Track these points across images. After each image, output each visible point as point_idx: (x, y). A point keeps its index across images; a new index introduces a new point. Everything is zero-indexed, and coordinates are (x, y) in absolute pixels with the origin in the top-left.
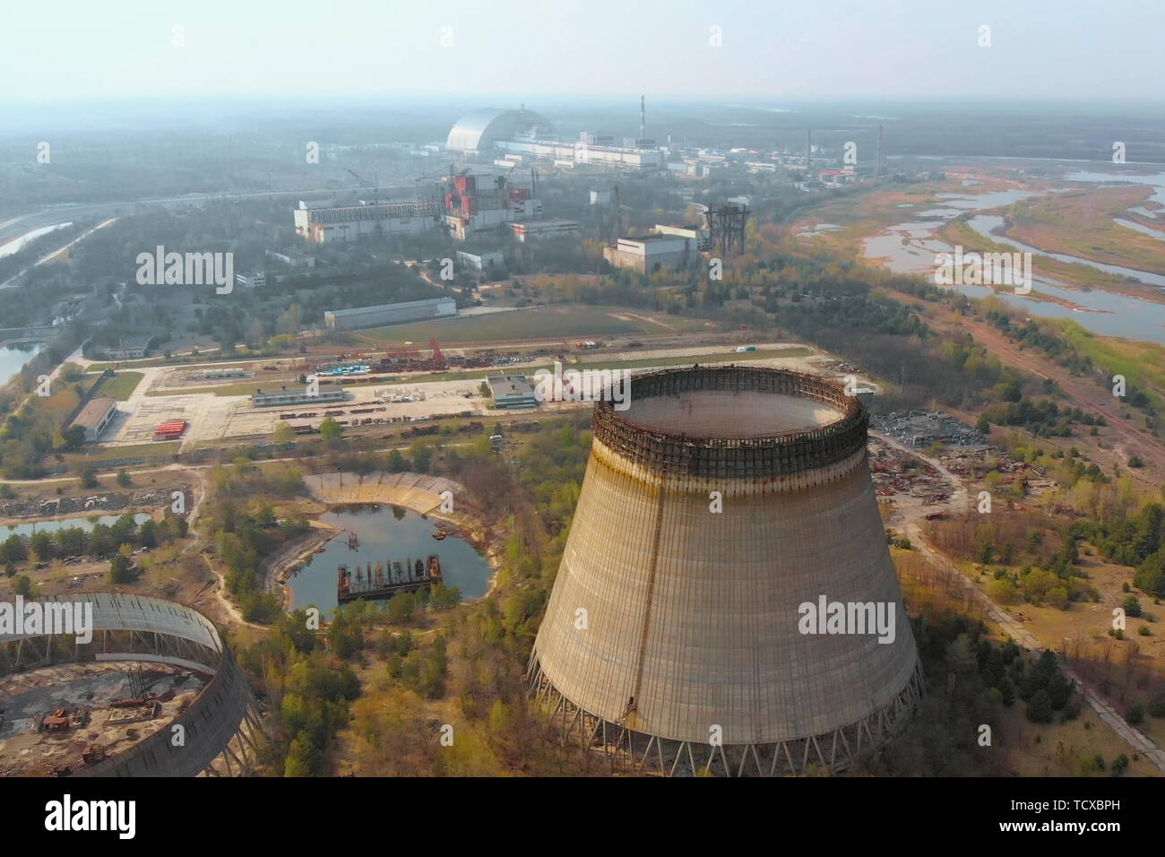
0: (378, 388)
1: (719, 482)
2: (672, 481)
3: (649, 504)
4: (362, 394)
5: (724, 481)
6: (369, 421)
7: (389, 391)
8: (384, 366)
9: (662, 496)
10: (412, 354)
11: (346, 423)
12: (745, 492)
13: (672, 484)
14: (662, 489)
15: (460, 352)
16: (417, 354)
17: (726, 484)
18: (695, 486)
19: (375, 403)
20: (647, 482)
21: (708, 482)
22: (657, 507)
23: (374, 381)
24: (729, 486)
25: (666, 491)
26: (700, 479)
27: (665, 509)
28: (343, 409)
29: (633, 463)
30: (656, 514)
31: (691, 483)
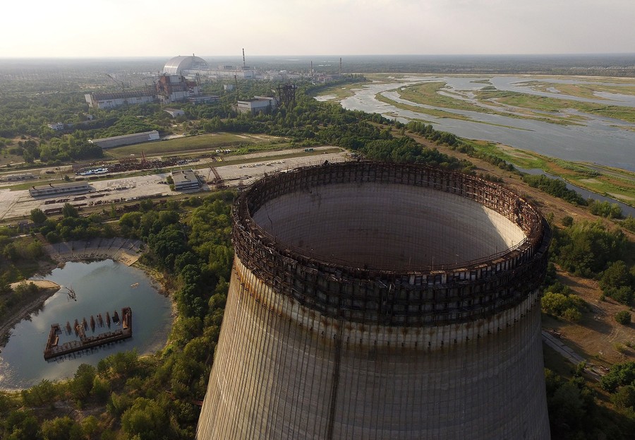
0: (110, 181)
1: (422, 332)
2: (354, 331)
3: (319, 359)
4: (98, 185)
5: (428, 330)
6: (100, 202)
7: (116, 183)
8: (116, 169)
9: (338, 350)
10: (133, 161)
11: (85, 204)
12: (455, 341)
13: (354, 335)
14: (338, 342)
15: (160, 158)
16: (136, 161)
17: (431, 334)
18: (386, 339)
19: (106, 190)
20: (315, 329)
21: (405, 332)
22: (332, 363)
23: (109, 177)
24: (435, 335)
25: (344, 344)
26: (394, 328)
27: (342, 367)
28: (85, 196)
29: (293, 303)
30: (331, 371)
31: (380, 335)
